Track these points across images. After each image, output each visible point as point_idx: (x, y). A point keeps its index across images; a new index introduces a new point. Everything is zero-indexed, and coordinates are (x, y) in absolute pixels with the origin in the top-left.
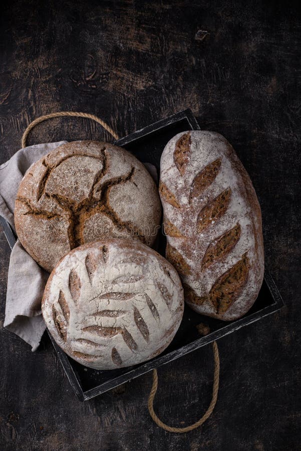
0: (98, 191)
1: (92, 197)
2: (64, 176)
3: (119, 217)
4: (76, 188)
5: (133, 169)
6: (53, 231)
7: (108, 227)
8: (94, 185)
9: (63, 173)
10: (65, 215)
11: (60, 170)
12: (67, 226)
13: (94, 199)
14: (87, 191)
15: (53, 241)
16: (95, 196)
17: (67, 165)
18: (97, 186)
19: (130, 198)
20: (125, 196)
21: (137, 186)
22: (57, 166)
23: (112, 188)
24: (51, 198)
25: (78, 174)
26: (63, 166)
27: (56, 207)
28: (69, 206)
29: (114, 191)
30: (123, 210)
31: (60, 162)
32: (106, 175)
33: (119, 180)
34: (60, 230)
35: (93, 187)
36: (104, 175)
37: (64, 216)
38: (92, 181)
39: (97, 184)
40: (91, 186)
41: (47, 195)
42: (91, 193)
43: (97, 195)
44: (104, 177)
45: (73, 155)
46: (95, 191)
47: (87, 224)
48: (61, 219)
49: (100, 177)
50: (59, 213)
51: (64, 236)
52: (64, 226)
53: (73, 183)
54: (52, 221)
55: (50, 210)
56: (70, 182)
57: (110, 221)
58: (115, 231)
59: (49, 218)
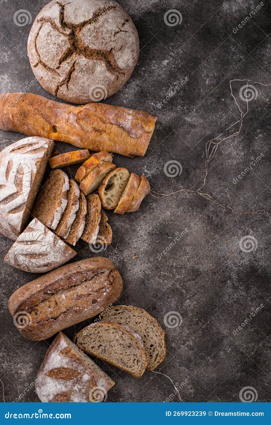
0: (65, 30)
1: (68, 35)
2: (48, 52)
3: (88, 19)
4: (58, 45)
6: (84, 69)
7: (93, 29)
9: (46, 52)
10: (75, 57)
11: (43, 54)
12: (84, 59)
13: (70, 33)
14: (63, 38)
15: (93, 73)
16: (68, 33)
17: (41, 48)
18: (61, 30)
19: (77, 9)
20: (74, 12)
21: (70, 3)
22: (40, 56)
23: (65, 19)
24: (61, 66)
26: (40, 51)
27: (68, 63)
29: (68, 19)
30: (84, 16)
31: (38, 53)
32: (56, 21)
34: (85, 65)
35: (61, 33)
36: (55, 23)
38: (57, 33)
41: (58, 68)
42: (65, 35)
43: (68, 31)
45: (36, 43)
46: (65, 32)
47: (87, 44)
48: (77, 61)
49: (55, 26)
50: (73, 62)
51: (91, 63)
52: (83, 60)
53: (54, 46)
54: (77, 68)
55: (69, 68)
56: (53, 49)
57: (89, 26)
58: (97, 25)
59: (74, 70)
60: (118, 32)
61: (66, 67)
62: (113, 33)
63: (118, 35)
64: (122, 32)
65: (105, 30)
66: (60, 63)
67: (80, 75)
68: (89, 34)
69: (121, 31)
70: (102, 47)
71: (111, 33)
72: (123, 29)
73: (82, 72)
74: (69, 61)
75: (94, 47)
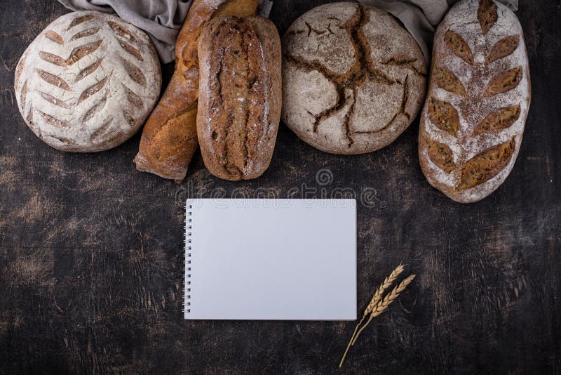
0: (349, 97)
1: (354, 89)
2: (387, 105)
3: (321, 74)
4: (371, 95)
5: (315, 130)
7: (329, 62)
8: (355, 102)
9: (388, 109)
10: (377, 66)
11: (392, 112)
12: (373, 54)
13: (351, 88)
14: (361, 94)
15: (382, 36)
16: (351, 91)
17: (386, 117)
18: (351, 102)
19: (313, 98)
20: (319, 98)
21: (308, 112)
22: (396, 116)
23: (334, 104)
24: (395, 80)
25: (373, 110)
26: (390, 116)
27: (388, 71)
28: (373, 75)
29: (333, 100)
30: (318, 82)
31: (393, 120)
32: (343, 116)
33: (328, 113)
34: (379, 49)
35: (355, 100)
36: (346, 115)
37: (377, 64)
38: (357, 106)
39: (351, 104)
40: (357, 101)
41: (399, 82)
42: (355, 93)
43: (349, 92)
44: (346, 113)
45: (381, 130)
46: (352, 96)
47: (352, 60)
48: (380, 60)
49: (349, 113)
50: (384, 66)
51: (373, 44)
52: (375, 54)
53: (376, 100)
54: (389, 56)
55: (393, 67)
56: (380, 101)
57: (329, 68)
58: (322, 60)
59: (392, 59)
60: (315, 31)
61: (393, 72)
62: (321, 35)
63: (318, 29)
64: (313, 27)
65: (322, 47)
66: (391, 83)
67: (394, 50)
68: (338, 63)
69: (310, 29)
70: (347, 36)
72: (307, 29)
73: (390, 49)
74: (385, 71)
75: (352, 50)
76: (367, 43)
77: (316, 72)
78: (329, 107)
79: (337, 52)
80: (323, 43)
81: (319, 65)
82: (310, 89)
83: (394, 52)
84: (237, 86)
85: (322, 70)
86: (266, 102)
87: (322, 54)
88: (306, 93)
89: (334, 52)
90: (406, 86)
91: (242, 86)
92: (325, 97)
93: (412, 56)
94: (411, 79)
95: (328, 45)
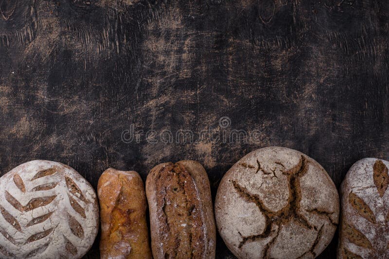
0: (274, 231)
1: (279, 225)
2: (301, 244)
3: (258, 207)
4: (291, 234)
5: (240, 247)
6: (312, 199)
7: (267, 199)
8: (277, 236)
9: (301, 247)
10: (302, 212)
11: (304, 250)
12: (302, 201)
13: (277, 224)
14: (283, 231)
15: (314, 188)
16: (277, 227)
17: (297, 253)
18: (274, 235)
19: (246, 223)
20: (250, 224)
21: (239, 233)
22: (305, 253)
23: (261, 233)
24: (313, 226)
25: (289, 246)
27: (310, 218)
29: (261, 230)
30: (253, 212)
31: (302, 256)
32: (265, 244)
33: (254, 238)
34: (308, 198)
35: (278, 234)
36: (268, 244)
37: (303, 210)
38: (278, 239)
39: (274, 237)
40: (279, 236)
41: (315, 228)
42: (279, 229)
43: (275, 227)
44: (268, 242)
46: (277, 230)
47: (285, 202)
48: (307, 208)
49: (271, 243)
50: (308, 213)
51: (304, 193)
52: (304, 202)
53: (294, 238)
54: (314, 206)
55: (315, 216)
56: (297, 240)
57: (265, 204)
58: (261, 195)
59: (316, 210)
60: (263, 171)
61: (313, 220)
62: (266, 176)
63: (265, 169)
64: (262, 166)
65: (264, 185)
66: (310, 227)
67: (320, 202)
68: (273, 202)
69: (259, 168)
70: (286, 182)
71: (267, 177)
72: (257, 167)
73: (316, 201)
74: (307, 218)
75: (287, 194)
76: (300, 192)
77: (255, 204)
78: (256, 234)
79: (275, 192)
80: (266, 182)
81: (258, 199)
82: (246, 215)
83: (319, 204)
84: (179, 215)
85: (260, 204)
86: (204, 224)
87: (262, 191)
88: (242, 218)
89: (273, 192)
90: (320, 232)
91: (183, 215)
92: (255, 225)
93: (331, 210)
94: (325, 227)
95: (270, 186)
